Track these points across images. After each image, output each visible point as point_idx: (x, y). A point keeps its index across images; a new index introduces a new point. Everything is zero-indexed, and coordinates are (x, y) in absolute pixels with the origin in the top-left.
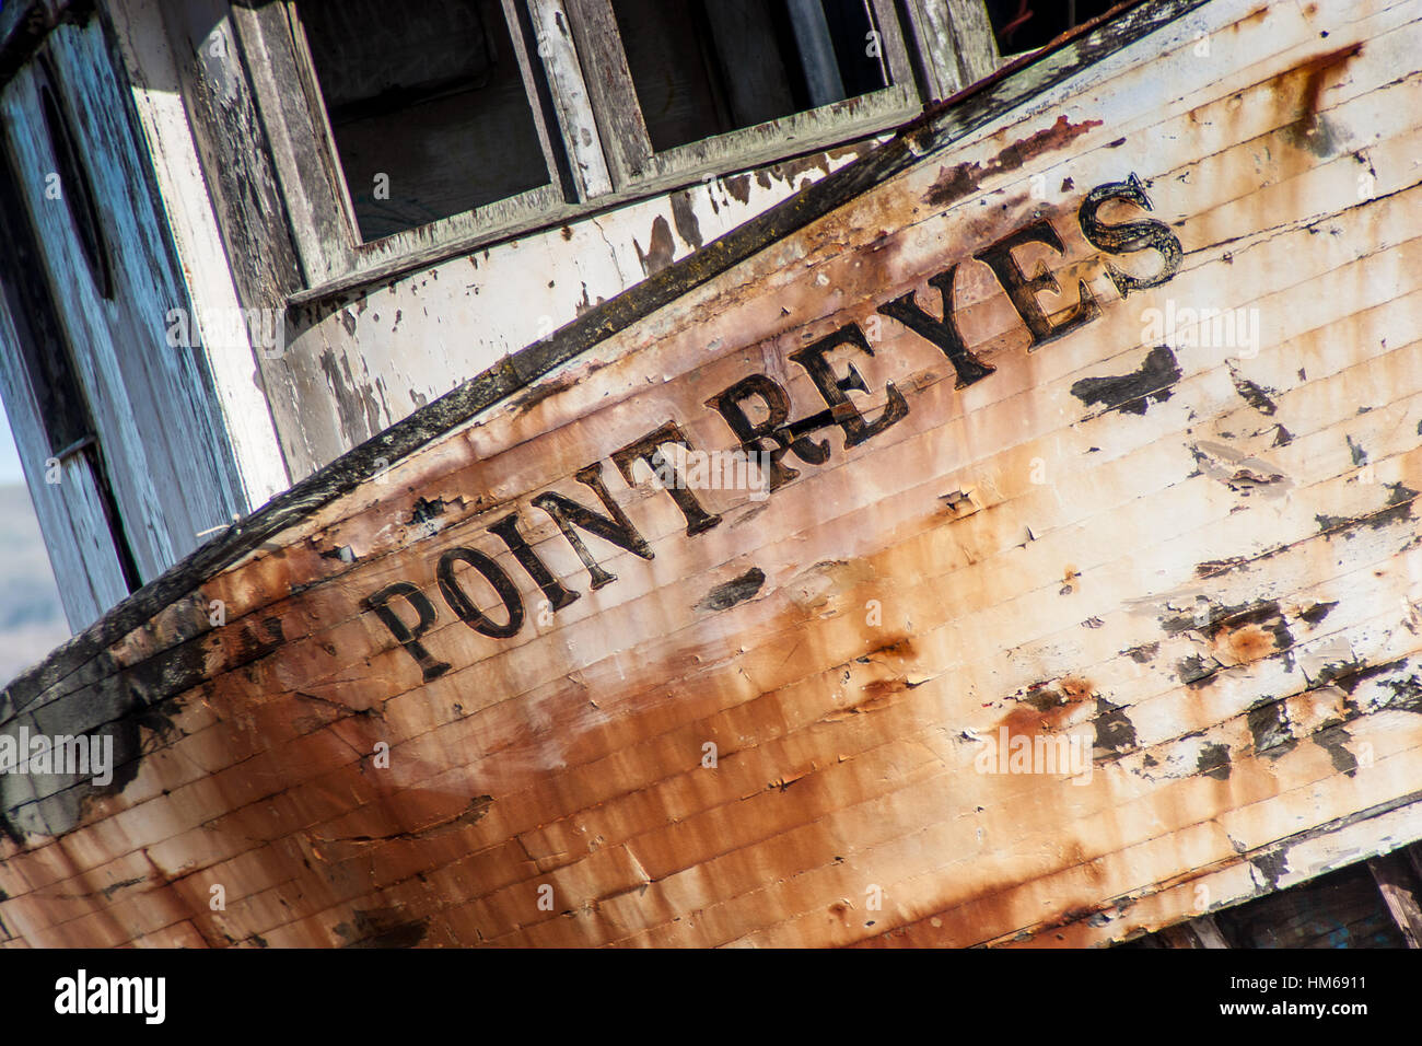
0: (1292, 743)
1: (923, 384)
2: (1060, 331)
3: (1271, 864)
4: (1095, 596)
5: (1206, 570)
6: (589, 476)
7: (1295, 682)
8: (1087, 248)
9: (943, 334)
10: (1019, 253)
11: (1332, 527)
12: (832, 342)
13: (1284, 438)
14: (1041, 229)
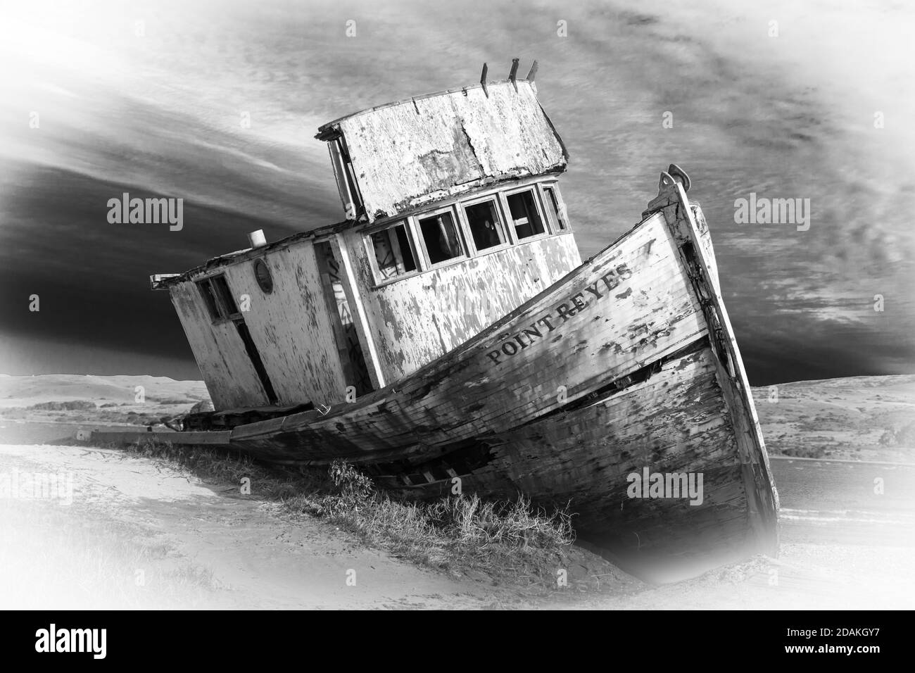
0: (647, 345)
1: (591, 300)
2: (614, 288)
3: (642, 364)
4: (617, 328)
5: (635, 321)
6: (533, 325)
7: (648, 335)
8: (618, 274)
9: (595, 292)
10: (607, 277)
11: (655, 311)
12: (576, 296)
14: (611, 273)
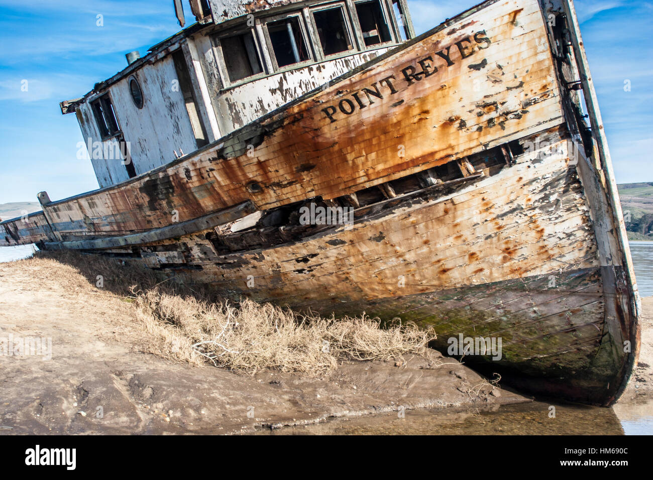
0: (494, 125)
1: (441, 67)
2: (468, 56)
3: (486, 145)
4: (465, 102)
5: (485, 97)
6: (374, 85)
7: (497, 115)
8: (474, 42)
9: (446, 58)
10: (462, 43)
11: (509, 89)
12: (425, 60)
13: (503, 74)
14: (467, 39)
